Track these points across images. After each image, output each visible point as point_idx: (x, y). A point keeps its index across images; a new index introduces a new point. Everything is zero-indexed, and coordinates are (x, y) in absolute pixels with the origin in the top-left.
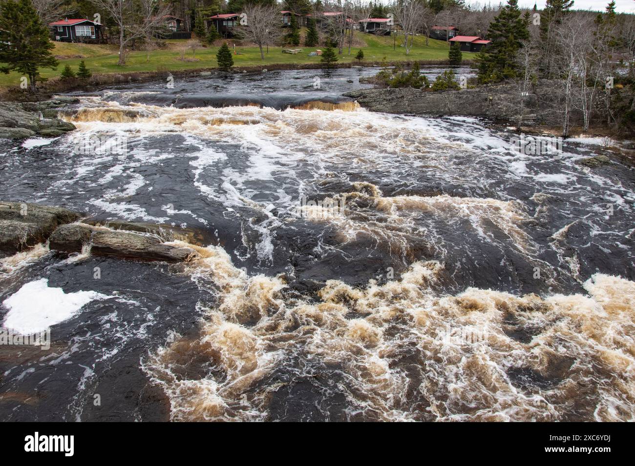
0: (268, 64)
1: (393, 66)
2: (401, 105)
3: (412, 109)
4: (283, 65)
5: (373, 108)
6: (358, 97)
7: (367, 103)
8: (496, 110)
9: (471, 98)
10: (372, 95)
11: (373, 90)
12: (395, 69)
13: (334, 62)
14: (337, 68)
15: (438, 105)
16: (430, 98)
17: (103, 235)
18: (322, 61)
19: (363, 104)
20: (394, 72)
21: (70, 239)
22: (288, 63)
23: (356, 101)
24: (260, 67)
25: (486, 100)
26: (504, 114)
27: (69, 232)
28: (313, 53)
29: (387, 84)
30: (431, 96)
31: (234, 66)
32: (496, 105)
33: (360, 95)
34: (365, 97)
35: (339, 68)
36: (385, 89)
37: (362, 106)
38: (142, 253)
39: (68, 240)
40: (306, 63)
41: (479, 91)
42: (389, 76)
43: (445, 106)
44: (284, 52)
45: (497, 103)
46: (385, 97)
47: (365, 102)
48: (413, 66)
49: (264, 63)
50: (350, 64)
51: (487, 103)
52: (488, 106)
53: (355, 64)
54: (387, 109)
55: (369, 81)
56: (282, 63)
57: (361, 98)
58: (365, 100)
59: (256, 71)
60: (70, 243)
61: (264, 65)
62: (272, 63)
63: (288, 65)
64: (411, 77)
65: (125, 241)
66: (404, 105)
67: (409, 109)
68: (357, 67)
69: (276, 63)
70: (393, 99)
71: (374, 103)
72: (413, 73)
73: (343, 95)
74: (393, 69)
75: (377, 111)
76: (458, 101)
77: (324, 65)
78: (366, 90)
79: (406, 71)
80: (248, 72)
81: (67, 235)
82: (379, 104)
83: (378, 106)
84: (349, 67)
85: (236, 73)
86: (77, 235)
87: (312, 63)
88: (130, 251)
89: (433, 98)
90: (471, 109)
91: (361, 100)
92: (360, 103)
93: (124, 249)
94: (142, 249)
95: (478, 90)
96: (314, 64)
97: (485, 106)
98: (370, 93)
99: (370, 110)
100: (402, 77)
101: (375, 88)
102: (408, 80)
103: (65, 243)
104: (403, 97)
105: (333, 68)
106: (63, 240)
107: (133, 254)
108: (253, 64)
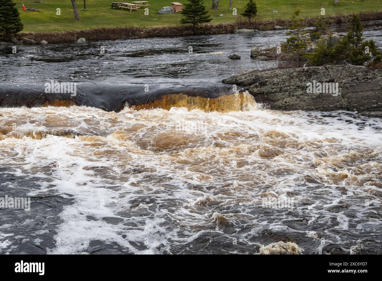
0: (87, 28)
1: (311, 25)
3: (349, 103)
4: (113, 31)
5: (279, 103)
6: (250, 84)
7: (267, 94)
10: (275, 80)
11: (277, 71)
12: (316, 31)
13: (204, 24)
14: (210, 34)
18: (183, 21)
19: (260, 97)
20: (314, 37)
22: (123, 26)
23: (247, 92)
24: (72, 34)
28: (166, 9)
29: (300, 60)
31: (25, 31)
33: (254, 81)
34: (263, 84)
35: (214, 34)
36: (298, 69)
37: (258, 101)
40: (155, 27)
42: (304, 45)
44: (115, 7)
46: (299, 83)
47: (262, 94)
48: (348, 25)
49: (79, 27)
50: (232, 27)
53: (242, 25)
54: (304, 104)
55: (269, 55)
56: (112, 27)
57: (256, 86)
58: (263, 89)
59: (65, 41)
61: (79, 30)
62: (95, 27)
63: (122, 30)
64: (345, 44)
67: (344, 102)
68: (246, 30)
69: (100, 27)
71: (280, 94)
72: (349, 37)
73: (223, 82)
74: (311, 31)
75: (286, 108)
77: (187, 28)
78: (264, 71)
79: (336, 35)
80: (49, 43)
82: (289, 96)
83: (288, 99)
84: (232, 32)
85: (27, 44)
87: (166, 26)
91: (255, 90)
96: (170, 28)
98: (272, 77)
99: (272, 108)
100: (330, 45)
101: (280, 67)
102: (340, 51)
105: (203, 34)
108: (61, 29)
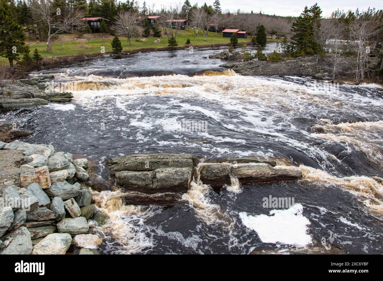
2: (258, 71)
6: (232, 67)
7: (239, 70)
8: (307, 71)
9: (294, 65)
10: (241, 66)
15: (277, 70)
16: (273, 66)
17: (240, 169)
18: (169, 45)
21: (220, 175)
23: (232, 70)
25: (301, 66)
26: (311, 73)
27: (219, 171)
28: (156, 41)
30: (273, 65)
32: (306, 69)
33: (234, 66)
34: (237, 67)
36: (247, 62)
37: (236, 72)
38: (276, 177)
39: (218, 176)
41: (297, 61)
43: (281, 70)
44: (137, 41)
45: (307, 68)
46: (248, 67)
47: (237, 70)
51: (302, 68)
52: (303, 70)
58: (237, 69)
59: (134, 53)
60: (221, 178)
65: (258, 171)
66: (260, 71)
70: (253, 68)
71: (243, 70)
73: (220, 66)
76: (287, 67)
77: (170, 48)
80: (130, 54)
81: (217, 173)
82: (245, 71)
86: (225, 172)
87: (162, 47)
88: (267, 177)
89: (274, 66)
90: (295, 72)
91: (235, 69)
92: (235, 70)
93: (262, 176)
94: (274, 174)
95: (295, 60)
96: (164, 48)
97: (301, 69)
99: (242, 75)
103: (217, 178)
104: (258, 66)
105: (175, 50)
106: (215, 177)
107: (269, 179)
